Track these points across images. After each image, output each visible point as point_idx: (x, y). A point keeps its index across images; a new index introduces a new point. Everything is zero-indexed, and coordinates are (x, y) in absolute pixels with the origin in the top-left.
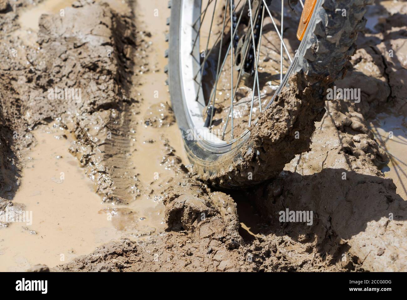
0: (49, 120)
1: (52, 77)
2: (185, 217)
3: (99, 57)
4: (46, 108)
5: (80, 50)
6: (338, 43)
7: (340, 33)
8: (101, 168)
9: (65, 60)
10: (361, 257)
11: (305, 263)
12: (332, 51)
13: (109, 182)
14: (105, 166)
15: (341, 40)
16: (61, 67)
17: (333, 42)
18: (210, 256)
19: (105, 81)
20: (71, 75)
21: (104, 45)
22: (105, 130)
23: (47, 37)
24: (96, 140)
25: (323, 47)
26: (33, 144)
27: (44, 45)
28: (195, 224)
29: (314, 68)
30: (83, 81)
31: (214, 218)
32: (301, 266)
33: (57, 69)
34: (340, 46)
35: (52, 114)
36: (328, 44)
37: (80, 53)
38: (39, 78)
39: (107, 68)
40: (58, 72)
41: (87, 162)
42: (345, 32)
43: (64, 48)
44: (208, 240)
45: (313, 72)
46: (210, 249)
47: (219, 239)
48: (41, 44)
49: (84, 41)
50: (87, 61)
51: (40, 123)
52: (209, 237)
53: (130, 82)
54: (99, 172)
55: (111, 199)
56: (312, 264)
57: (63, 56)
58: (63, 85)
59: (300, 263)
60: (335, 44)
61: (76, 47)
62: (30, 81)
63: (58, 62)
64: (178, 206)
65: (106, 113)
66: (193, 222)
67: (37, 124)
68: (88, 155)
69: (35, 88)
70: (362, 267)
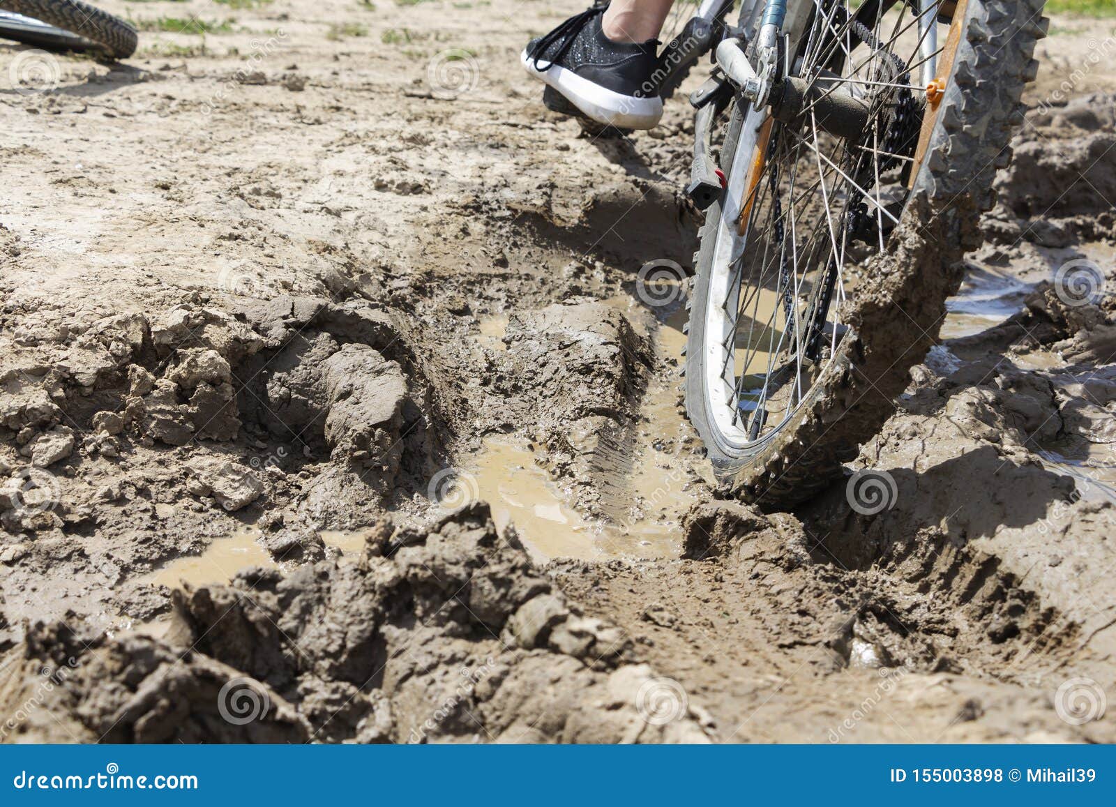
0: (508, 428)
1: (520, 384)
2: (718, 530)
3: (597, 357)
4: (506, 414)
5: (567, 350)
6: (982, 136)
7: (986, 119)
8: (585, 478)
9: (543, 365)
10: (1019, 572)
11: (916, 606)
12: (972, 152)
13: (594, 496)
14: (592, 478)
15: (988, 133)
16: (536, 374)
17: (975, 134)
18: (755, 582)
19: (601, 385)
20: (548, 384)
21: (604, 344)
22: (596, 437)
23: (520, 333)
24: (580, 446)
25: (959, 144)
26: (481, 451)
27: (515, 343)
28: (733, 542)
29: (945, 184)
30: (567, 386)
31: (765, 532)
32: (909, 611)
33: (529, 375)
34: (987, 143)
35: (514, 422)
36: (967, 139)
37: (568, 355)
38: (500, 379)
39: (607, 369)
40: (531, 379)
41: (562, 474)
42: (993, 119)
43: (543, 349)
44: (752, 562)
45: (944, 190)
46: (754, 572)
47: (771, 561)
48: (508, 343)
49: (575, 339)
50: (577, 364)
51: (494, 431)
52: (755, 556)
53: (639, 401)
54: (580, 483)
55: (596, 516)
56: (929, 609)
57: (541, 360)
58: (535, 394)
59: (908, 606)
60: (977, 139)
61: (563, 346)
62: (486, 382)
63: (533, 366)
64: (706, 514)
65: (600, 419)
66: (729, 538)
67: (489, 431)
68: (565, 464)
69: (493, 393)
70: (1021, 587)
